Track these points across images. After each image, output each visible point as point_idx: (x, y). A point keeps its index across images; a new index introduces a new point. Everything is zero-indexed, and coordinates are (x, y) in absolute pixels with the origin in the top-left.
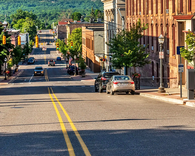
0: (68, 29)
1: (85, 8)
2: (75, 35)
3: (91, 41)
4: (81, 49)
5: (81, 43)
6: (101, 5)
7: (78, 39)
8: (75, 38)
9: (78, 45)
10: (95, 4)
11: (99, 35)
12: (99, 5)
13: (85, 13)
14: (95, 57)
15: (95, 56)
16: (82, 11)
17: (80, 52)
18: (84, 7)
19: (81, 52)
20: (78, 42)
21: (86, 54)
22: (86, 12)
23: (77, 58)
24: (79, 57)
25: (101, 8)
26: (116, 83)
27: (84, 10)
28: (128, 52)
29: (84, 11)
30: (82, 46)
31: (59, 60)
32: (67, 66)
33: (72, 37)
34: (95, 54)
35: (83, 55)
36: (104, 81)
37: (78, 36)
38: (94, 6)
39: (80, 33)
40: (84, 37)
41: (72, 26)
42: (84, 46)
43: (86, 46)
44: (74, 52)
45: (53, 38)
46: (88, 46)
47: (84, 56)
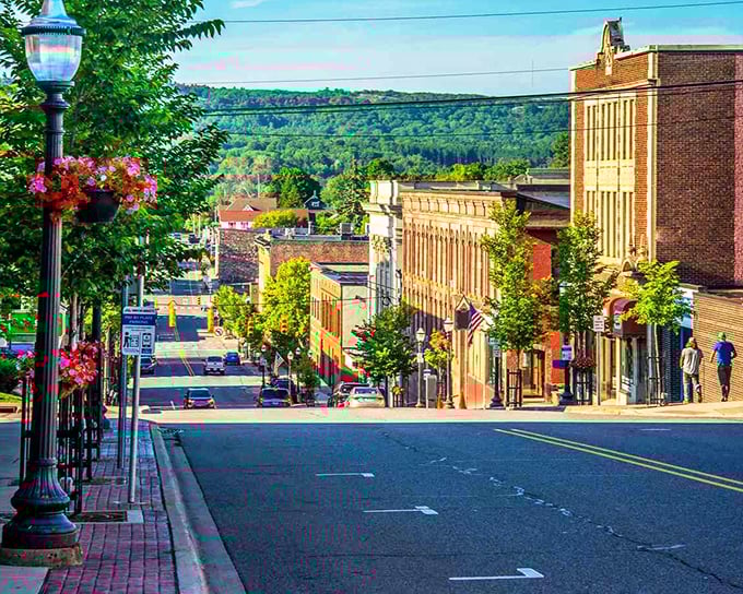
0: (264, 256)
1: (330, 131)
2: (290, 282)
3: (334, 310)
4: (307, 329)
5: (307, 310)
6: (403, 120)
7: (299, 297)
8: (290, 294)
9: (299, 317)
10: (377, 115)
11: (357, 298)
12: (394, 118)
13: (331, 157)
14: (343, 357)
15: (344, 353)
16: (317, 147)
17: (303, 340)
18: (327, 127)
19: (306, 340)
20: (299, 306)
21: (319, 348)
22: (335, 152)
23: (296, 357)
24: (299, 357)
25: (401, 130)
26: (357, 398)
27: (327, 143)
28: (382, 351)
29: (323, 147)
30: (309, 320)
31: (232, 364)
32: (263, 381)
33: (279, 289)
34: (343, 349)
35: (312, 350)
36: (341, 398)
37: (298, 286)
38: (370, 120)
39: (305, 277)
40: (315, 294)
41: (280, 249)
42: (316, 324)
43: (320, 324)
44: (285, 341)
45: (201, 277)
46: (327, 325)
47: (314, 353)
